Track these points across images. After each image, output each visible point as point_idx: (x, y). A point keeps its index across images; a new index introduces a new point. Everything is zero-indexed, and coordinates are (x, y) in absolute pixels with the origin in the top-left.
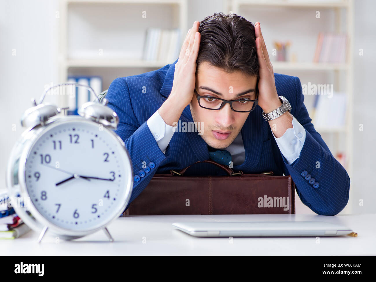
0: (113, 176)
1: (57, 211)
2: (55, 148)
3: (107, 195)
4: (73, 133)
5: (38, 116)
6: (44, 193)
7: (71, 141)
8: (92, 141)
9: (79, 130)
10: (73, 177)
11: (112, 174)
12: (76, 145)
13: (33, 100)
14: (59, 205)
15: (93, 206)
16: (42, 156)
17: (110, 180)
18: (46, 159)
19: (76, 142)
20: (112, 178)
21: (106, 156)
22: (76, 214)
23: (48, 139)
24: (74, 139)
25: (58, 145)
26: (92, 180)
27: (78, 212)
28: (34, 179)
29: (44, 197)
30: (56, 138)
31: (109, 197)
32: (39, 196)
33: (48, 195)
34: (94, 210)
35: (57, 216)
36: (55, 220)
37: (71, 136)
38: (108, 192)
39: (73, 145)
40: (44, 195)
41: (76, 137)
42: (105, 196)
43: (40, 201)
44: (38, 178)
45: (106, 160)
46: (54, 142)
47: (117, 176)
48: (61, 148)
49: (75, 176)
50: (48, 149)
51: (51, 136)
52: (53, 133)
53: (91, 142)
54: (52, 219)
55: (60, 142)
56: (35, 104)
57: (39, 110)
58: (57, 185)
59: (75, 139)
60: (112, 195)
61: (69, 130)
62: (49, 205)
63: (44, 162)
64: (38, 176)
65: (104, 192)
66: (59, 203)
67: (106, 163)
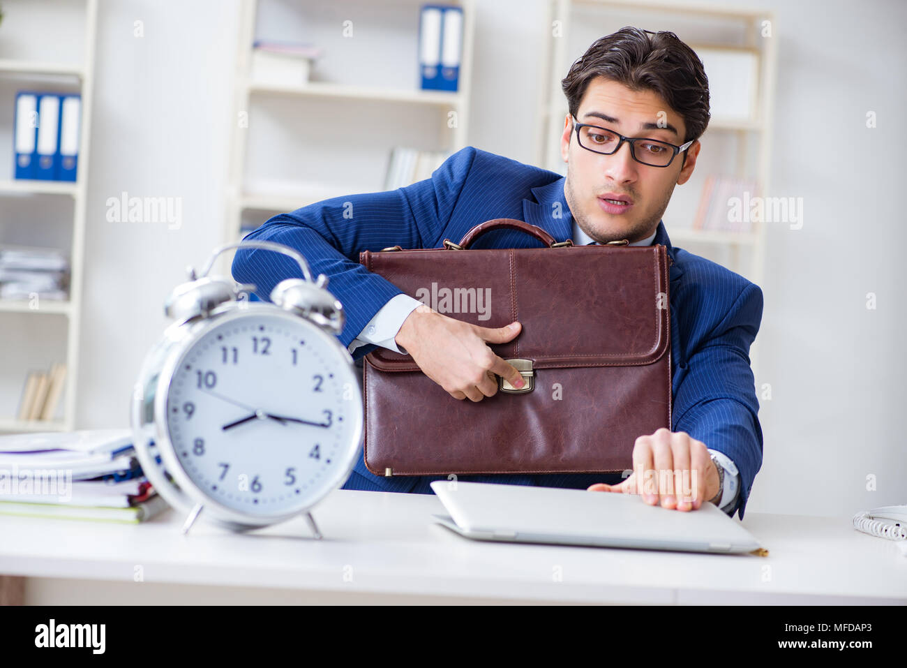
0: (329, 418)
1: (222, 477)
2: (225, 359)
3: (315, 453)
4: (260, 335)
5: (198, 301)
6: (199, 443)
7: (255, 349)
8: (294, 351)
9: (271, 330)
10: (254, 417)
11: (327, 415)
12: (265, 357)
13: (189, 270)
14: (226, 466)
15: (289, 472)
16: (199, 373)
17: (323, 425)
18: (207, 380)
19: (265, 352)
20: (326, 422)
21: (318, 381)
22: (256, 484)
23: (212, 342)
24: (261, 346)
25: (230, 354)
26: (290, 424)
27: (260, 480)
28: (182, 415)
29: (199, 450)
30: (229, 342)
31: (318, 457)
32: (190, 447)
33: (207, 446)
34: (289, 479)
35: (222, 486)
36: (217, 493)
37: (255, 340)
38: (317, 448)
39: (260, 357)
40: (199, 445)
41: (265, 343)
42: (311, 455)
43: (192, 456)
44: (191, 413)
45: (317, 389)
46: (225, 350)
47: (335, 418)
48: (235, 360)
49: (260, 414)
50: (211, 361)
51: (220, 338)
52: (223, 333)
53: (291, 355)
54: (211, 492)
55: (235, 350)
56: (194, 277)
57: (200, 288)
58: (226, 428)
59: (263, 346)
60: (324, 453)
61: (253, 328)
62: (208, 465)
63: (204, 386)
64: (190, 410)
65: (311, 447)
66: (226, 461)
67: (317, 394)
